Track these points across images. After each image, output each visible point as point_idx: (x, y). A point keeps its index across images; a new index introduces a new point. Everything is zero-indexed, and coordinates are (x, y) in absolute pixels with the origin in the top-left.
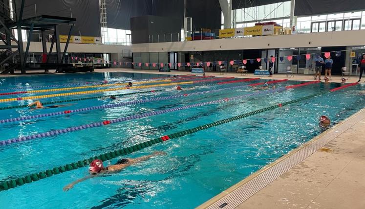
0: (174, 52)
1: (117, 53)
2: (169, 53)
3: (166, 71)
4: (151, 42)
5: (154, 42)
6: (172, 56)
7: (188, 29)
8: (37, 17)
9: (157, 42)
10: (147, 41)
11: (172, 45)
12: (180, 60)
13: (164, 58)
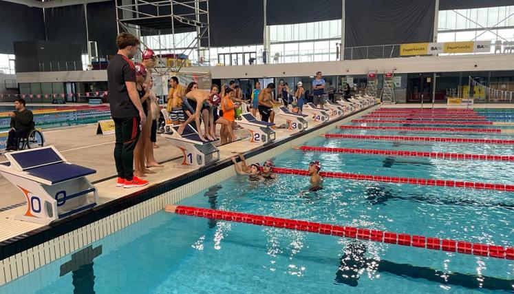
0: (72, 83)
2: (65, 83)
3: (61, 103)
4: (42, 71)
5: (46, 71)
6: (69, 86)
7: (93, 55)
10: (37, 70)
11: (68, 74)
13: (59, 89)
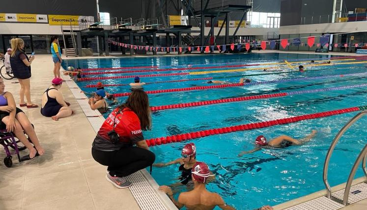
0: (330, 34)
1: (262, 36)
4: (303, 24)
8: (224, 6)
9: (311, 24)
11: (328, 26)
12: (336, 41)
